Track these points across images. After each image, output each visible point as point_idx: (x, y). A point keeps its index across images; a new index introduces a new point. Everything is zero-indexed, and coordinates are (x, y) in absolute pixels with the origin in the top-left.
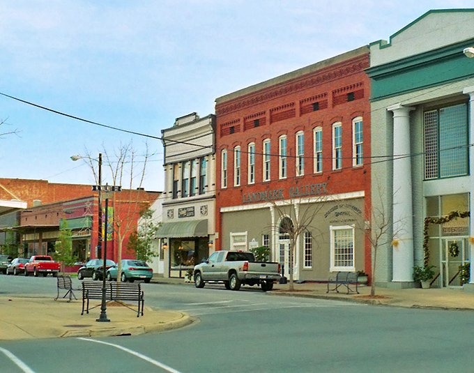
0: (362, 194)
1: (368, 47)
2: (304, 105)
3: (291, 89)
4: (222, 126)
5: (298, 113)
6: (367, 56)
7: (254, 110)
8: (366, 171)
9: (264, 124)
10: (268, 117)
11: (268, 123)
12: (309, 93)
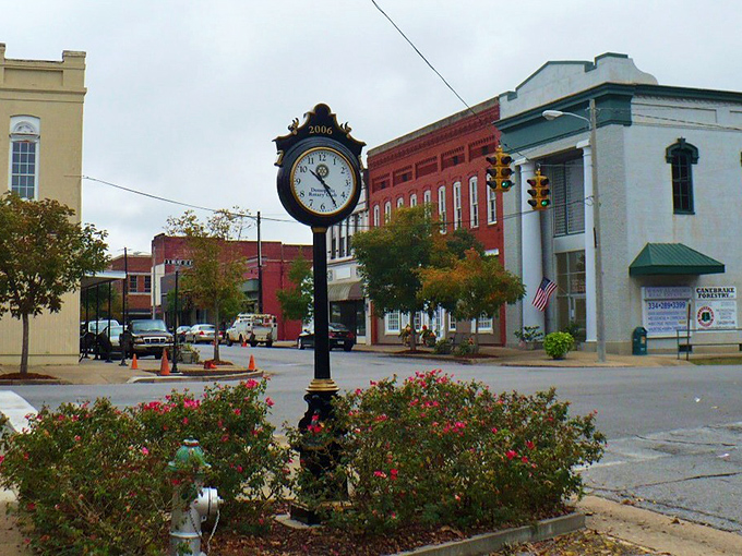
0: (496, 252)
1: (498, 98)
2: (445, 158)
3: (433, 142)
4: (373, 180)
5: (439, 167)
6: (497, 108)
7: (402, 164)
8: (499, 228)
9: (411, 178)
10: (414, 171)
11: (414, 177)
12: (449, 146)
